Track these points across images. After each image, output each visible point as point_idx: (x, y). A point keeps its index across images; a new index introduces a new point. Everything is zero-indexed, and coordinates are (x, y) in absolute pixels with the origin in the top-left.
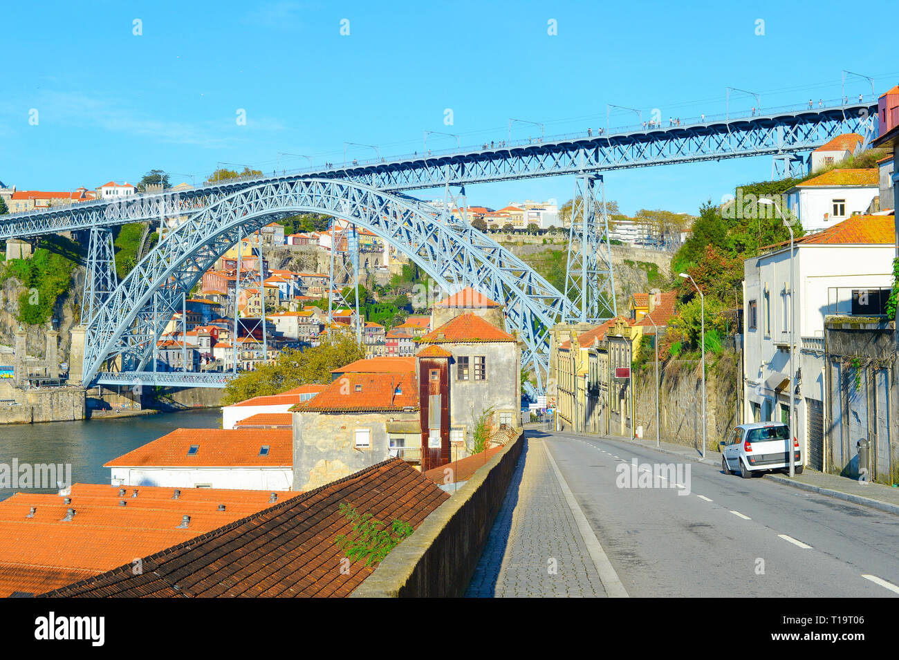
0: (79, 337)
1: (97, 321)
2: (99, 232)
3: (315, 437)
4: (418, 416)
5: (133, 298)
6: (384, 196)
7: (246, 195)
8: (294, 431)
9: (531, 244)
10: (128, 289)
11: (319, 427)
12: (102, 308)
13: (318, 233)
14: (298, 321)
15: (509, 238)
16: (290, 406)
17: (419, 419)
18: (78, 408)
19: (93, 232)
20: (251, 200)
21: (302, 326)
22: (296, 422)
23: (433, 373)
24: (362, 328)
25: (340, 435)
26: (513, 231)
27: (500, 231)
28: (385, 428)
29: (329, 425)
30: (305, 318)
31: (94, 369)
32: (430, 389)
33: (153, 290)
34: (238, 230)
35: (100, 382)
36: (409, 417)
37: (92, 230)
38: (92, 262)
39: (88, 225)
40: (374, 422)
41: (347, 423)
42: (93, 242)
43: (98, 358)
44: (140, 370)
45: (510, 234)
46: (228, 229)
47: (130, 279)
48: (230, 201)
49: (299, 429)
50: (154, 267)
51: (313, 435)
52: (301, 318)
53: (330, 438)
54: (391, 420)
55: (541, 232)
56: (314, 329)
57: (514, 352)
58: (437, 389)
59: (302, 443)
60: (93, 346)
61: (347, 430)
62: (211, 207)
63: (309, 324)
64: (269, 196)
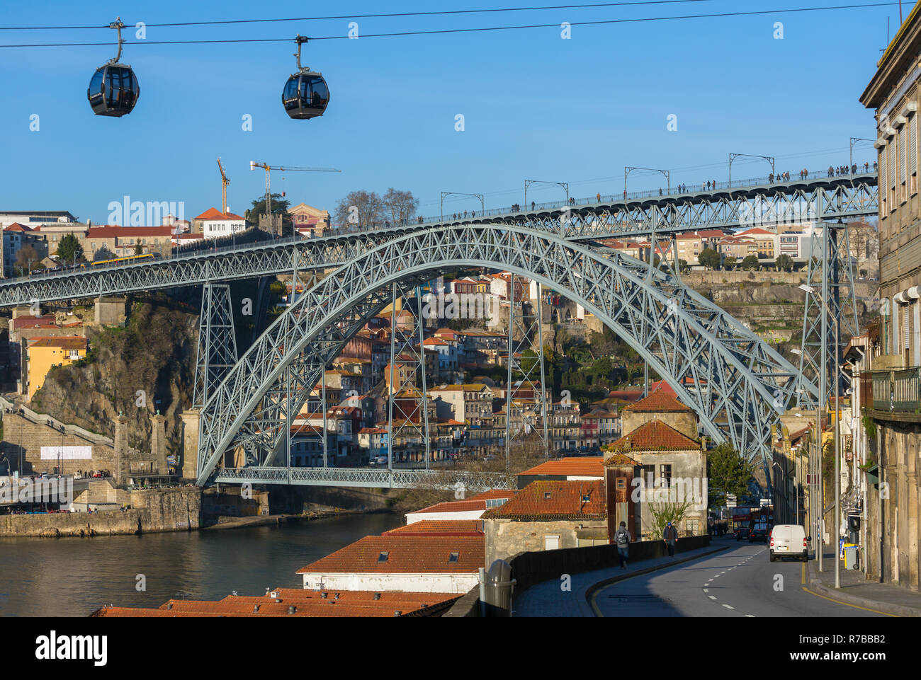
0: (191, 422)
1: (214, 402)
2: (214, 289)
3: (506, 543)
4: (605, 523)
5: (259, 374)
6: (576, 248)
7: (402, 244)
8: (487, 537)
9: (783, 283)
10: (253, 363)
11: (510, 534)
12: (221, 387)
13: (488, 277)
14: (465, 398)
15: (752, 276)
16: (482, 512)
17: (607, 526)
18: (193, 513)
19: (207, 289)
20: (408, 250)
21: (470, 404)
22: (489, 529)
23: (620, 481)
24: (549, 406)
25: (530, 542)
26: (757, 266)
27: (739, 266)
28: (574, 534)
29: (519, 532)
30: (473, 394)
31: (211, 464)
32: (617, 497)
33: (285, 364)
34: (391, 287)
35: (218, 480)
36: (595, 524)
37: (205, 286)
38: (205, 328)
39: (200, 280)
40: (563, 529)
41: (537, 530)
42: (206, 303)
43: (216, 450)
44: (268, 465)
45: (752, 270)
46: (378, 289)
47: (256, 351)
48: (382, 252)
49: (491, 536)
50: (286, 335)
51: (505, 541)
52: (468, 394)
53: (521, 545)
54: (580, 527)
55: (798, 266)
56: (486, 407)
57: (700, 461)
58: (624, 497)
59: (494, 549)
60: (210, 435)
61: (537, 537)
62: (358, 259)
63: (480, 401)
64: (430, 247)
